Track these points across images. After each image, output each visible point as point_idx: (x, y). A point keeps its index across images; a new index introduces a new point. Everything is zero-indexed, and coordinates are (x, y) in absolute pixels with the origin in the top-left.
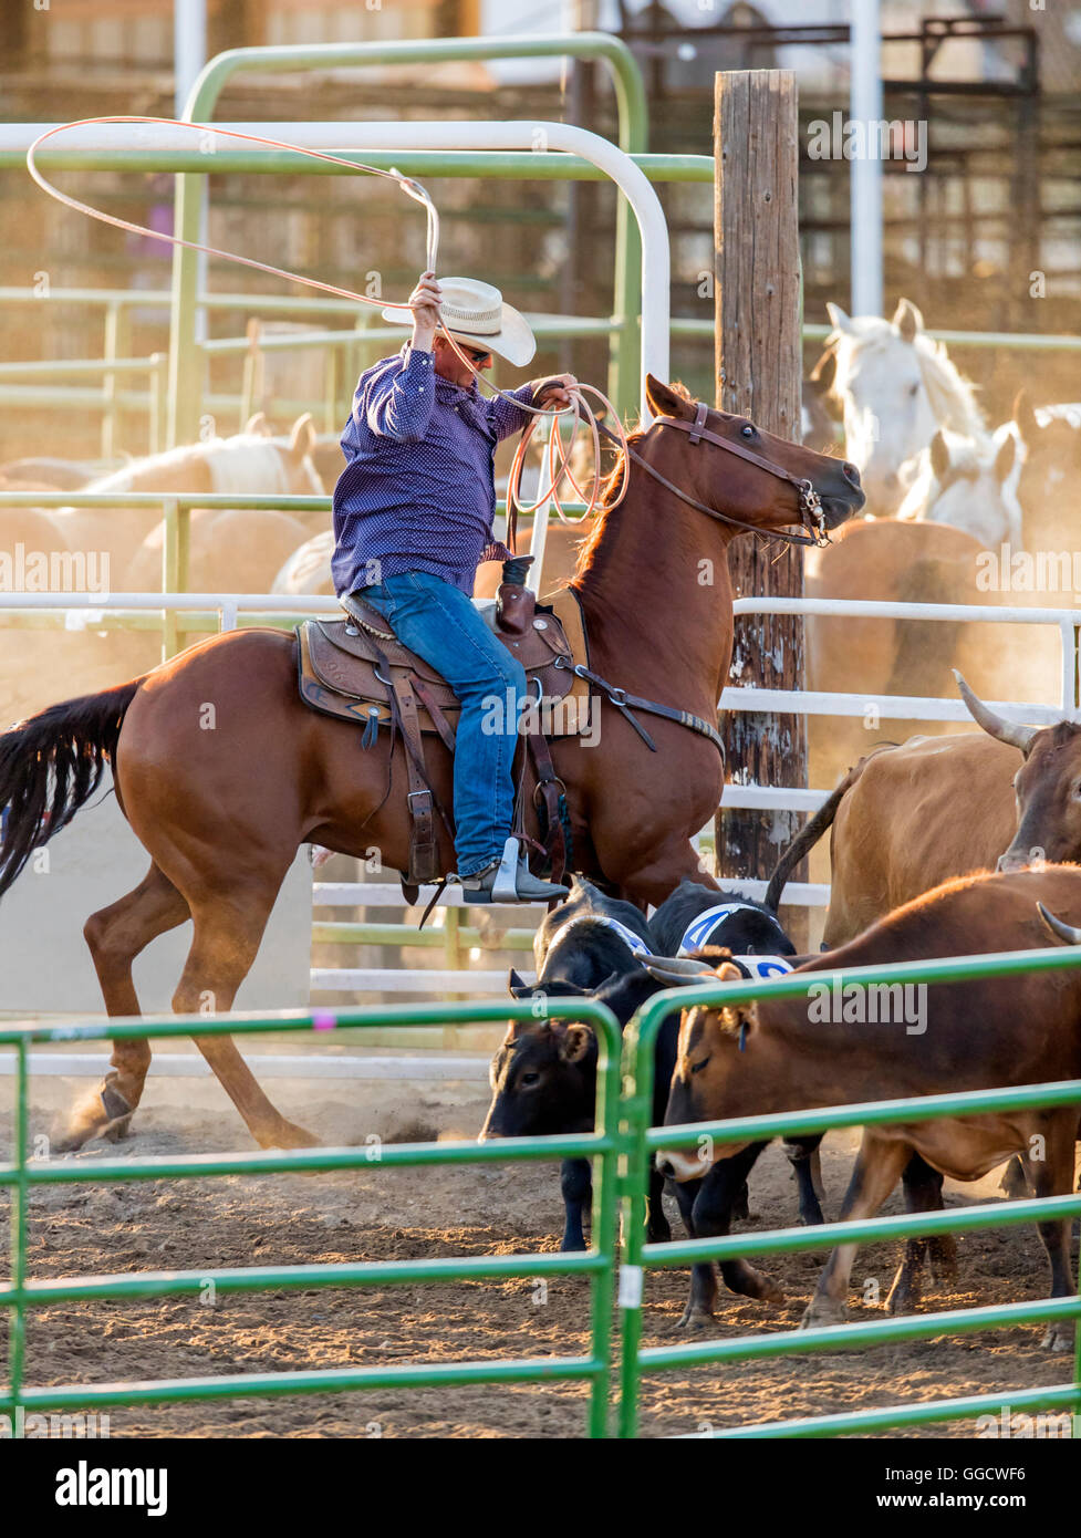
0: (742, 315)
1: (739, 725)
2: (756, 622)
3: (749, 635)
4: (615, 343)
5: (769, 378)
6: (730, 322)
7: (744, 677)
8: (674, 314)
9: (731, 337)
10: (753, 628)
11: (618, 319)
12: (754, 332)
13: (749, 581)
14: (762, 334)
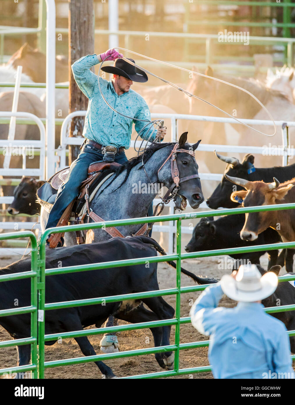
0: (77, 27)
1: (76, 149)
2: (81, 118)
3: (79, 122)
4: (39, 35)
5: (85, 46)
6: (73, 29)
7: (78, 135)
8: (57, 26)
9: (74, 34)
10: (81, 120)
11: (40, 28)
12: (80, 33)
13: (79, 106)
14: (83, 33)
